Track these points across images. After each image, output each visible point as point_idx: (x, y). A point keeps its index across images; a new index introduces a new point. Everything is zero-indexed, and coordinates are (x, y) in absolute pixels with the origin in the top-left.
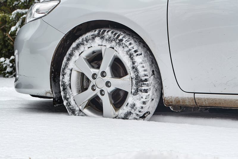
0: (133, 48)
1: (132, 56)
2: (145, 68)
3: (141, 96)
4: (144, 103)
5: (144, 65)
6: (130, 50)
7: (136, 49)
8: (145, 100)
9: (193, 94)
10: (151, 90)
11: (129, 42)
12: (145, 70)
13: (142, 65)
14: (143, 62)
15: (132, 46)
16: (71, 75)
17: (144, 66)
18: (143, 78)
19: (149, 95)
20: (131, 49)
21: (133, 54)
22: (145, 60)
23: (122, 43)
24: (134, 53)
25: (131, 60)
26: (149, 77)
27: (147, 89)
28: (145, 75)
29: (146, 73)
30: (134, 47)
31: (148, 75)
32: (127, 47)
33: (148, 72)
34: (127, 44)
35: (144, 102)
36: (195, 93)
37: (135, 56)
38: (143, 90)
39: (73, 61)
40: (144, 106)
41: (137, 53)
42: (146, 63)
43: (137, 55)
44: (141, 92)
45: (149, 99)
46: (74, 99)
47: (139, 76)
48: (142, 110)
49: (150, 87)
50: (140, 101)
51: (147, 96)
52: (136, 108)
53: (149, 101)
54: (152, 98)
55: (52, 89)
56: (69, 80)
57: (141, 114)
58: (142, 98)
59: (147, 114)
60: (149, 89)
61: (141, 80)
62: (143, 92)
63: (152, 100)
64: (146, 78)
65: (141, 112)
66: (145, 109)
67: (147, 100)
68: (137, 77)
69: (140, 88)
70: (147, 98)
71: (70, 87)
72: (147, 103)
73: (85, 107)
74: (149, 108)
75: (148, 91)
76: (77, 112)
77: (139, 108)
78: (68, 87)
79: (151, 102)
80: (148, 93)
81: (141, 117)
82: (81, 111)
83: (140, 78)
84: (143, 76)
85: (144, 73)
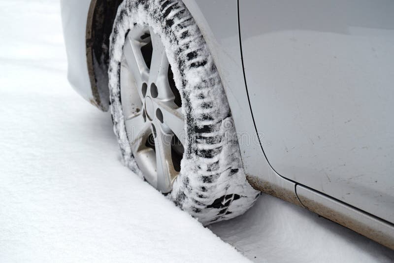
0: (188, 47)
1: (182, 67)
2: (206, 100)
3: (198, 163)
4: (206, 179)
5: (205, 91)
6: (181, 50)
7: (193, 50)
8: (208, 174)
9: (294, 184)
10: (223, 152)
11: (184, 30)
12: (206, 106)
13: (199, 92)
14: (203, 84)
15: (187, 40)
16: (119, 74)
17: (205, 94)
18: (201, 124)
19: (217, 162)
20: (182, 48)
21: (184, 61)
22: (210, 80)
23: (170, 30)
24: (186, 58)
25: (181, 76)
26: (216, 120)
27: (210, 151)
28: (205, 117)
29: (207, 111)
30: (191, 45)
31: (213, 116)
32: (176, 42)
33: (213, 110)
34: (179, 34)
35: (207, 177)
36: (297, 184)
37: (188, 68)
38: (201, 151)
39: (118, 46)
40: (206, 185)
41: (194, 61)
42: (213, 85)
43: (193, 65)
44: (197, 154)
45: (219, 172)
46: (124, 126)
47: (192, 118)
48: (205, 194)
49: (219, 145)
50: (195, 175)
51: (212, 165)
52: (191, 188)
53: (221, 175)
54: (230, 168)
55: (96, 96)
56: (118, 85)
57: (205, 202)
58: (200, 168)
59: (230, 199)
60: (215, 150)
61: (196, 127)
62: (201, 156)
63: (231, 171)
64: (207, 123)
65: (205, 198)
66: (212, 192)
67: (213, 173)
68: (190, 119)
69: (194, 145)
70: (211, 168)
71: (120, 100)
72: (215, 180)
73: (140, 149)
74: (227, 189)
75: (212, 154)
76: (127, 157)
77: (197, 189)
78: (117, 99)
79: (229, 177)
80: (215, 159)
81: (209, 207)
82: (134, 157)
83: (194, 123)
84: (200, 119)
85: (202, 113)
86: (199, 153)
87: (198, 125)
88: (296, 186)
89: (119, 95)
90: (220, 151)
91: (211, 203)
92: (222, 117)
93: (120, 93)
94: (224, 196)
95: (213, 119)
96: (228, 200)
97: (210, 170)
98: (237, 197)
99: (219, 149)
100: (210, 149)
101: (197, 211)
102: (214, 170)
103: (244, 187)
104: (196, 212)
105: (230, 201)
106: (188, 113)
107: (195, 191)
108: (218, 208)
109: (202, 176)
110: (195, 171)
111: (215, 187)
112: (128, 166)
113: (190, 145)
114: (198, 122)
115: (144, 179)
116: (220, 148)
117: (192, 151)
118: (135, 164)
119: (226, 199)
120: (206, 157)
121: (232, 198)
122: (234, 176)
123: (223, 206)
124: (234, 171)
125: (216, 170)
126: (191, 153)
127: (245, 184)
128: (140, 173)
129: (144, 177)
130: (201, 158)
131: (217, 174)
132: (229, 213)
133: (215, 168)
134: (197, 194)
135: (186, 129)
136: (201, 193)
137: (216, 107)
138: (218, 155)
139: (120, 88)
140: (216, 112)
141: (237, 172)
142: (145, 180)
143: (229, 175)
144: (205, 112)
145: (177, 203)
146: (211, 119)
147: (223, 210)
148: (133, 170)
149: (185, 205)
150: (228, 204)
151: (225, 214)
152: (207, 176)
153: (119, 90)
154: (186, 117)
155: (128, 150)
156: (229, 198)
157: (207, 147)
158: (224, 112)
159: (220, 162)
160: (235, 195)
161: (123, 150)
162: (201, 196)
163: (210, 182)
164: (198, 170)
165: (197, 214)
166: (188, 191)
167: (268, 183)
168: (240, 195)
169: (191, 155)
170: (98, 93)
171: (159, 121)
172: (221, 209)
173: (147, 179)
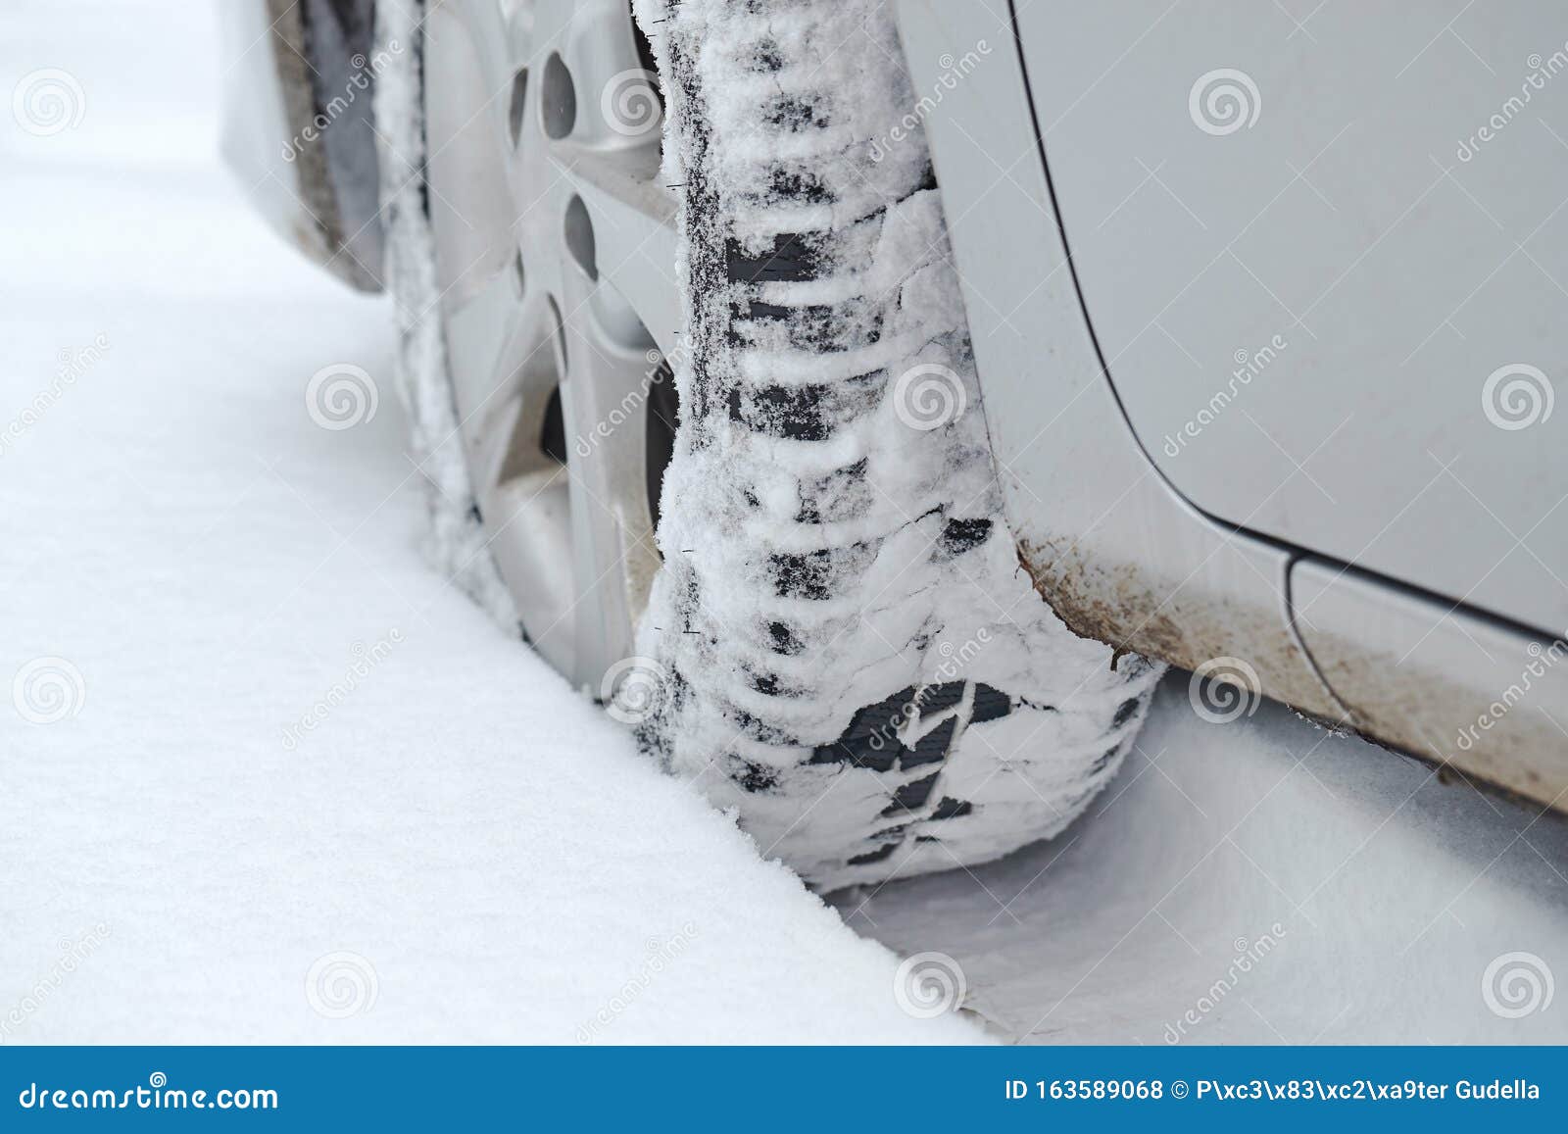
3: (744, 472)
4: (795, 573)
5: (786, 28)
8: (800, 541)
9: (1283, 557)
10: (891, 404)
12: (791, 114)
16: (421, 57)
18: (761, 227)
19: (857, 470)
26: (850, 206)
27: (814, 393)
28: (787, 187)
29: (795, 148)
31: (832, 176)
33: (831, 138)
35: (794, 562)
36: (1299, 553)
38: (759, 396)
40: (796, 610)
44: (735, 415)
45: (867, 529)
46: (439, 351)
47: (709, 191)
48: (788, 668)
49: (866, 359)
50: (730, 549)
51: (825, 482)
52: (709, 636)
53: (885, 551)
54: (939, 509)
55: (318, 204)
56: (414, 122)
57: (798, 721)
58: (754, 502)
59: (948, 714)
60: (845, 390)
61: (732, 243)
62: (761, 428)
63: (948, 534)
64: (798, 218)
65: (794, 694)
66: (831, 657)
67: (833, 535)
68: (702, 203)
69: (722, 364)
70: (823, 505)
71: (426, 207)
72: (846, 581)
73: (512, 471)
74: (923, 644)
75: (827, 418)
76: (450, 520)
77: (744, 636)
78: (410, 202)
79: (934, 571)
80: (840, 450)
81: (821, 755)
82: (480, 519)
83: (721, 219)
84: (754, 196)
85: (763, 154)
86: (747, 407)
87: (740, 234)
88: (1289, 569)
89: (418, 178)
90: (873, 398)
91: (831, 734)
92: (881, 189)
93: (423, 164)
94: (910, 691)
95: (831, 198)
96: (935, 721)
97: (815, 518)
98: (992, 705)
99: (870, 386)
100: (814, 381)
101: (756, 780)
102: (839, 519)
103: (1035, 638)
104: (751, 788)
105: (949, 726)
106: (690, 164)
107: (734, 647)
108: (882, 767)
109: (766, 555)
110: (731, 525)
111: (851, 624)
112: (451, 571)
113: (701, 365)
114: (741, 212)
115: (517, 631)
116: (877, 382)
117: (712, 397)
118: (484, 555)
119: (926, 712)
120: (791, 431)
121: (964, 710)
122: (967, 561)
123: (909, 760)
124: (967, 533)
125: (852, 515)
126: (705, 411)
127: (1040, 627)
128: (504, 604)
129: (521, 624)
130: (758, 440)
131: (863, 546)
132: (953, 809)
133: (843, 507)
134: (746, 668)
135: (681, 269)
136: (770, 663)
137: (850, 127)
138: (860, 423)
139: (424, 138)
140: (851, 153)
141: (981, 539)
142: (526, 638)
143: (934, 558)
144: (782, 155)
145: (648, 740)
146: (817, 193)
147: (915, 784)
148: (474, 593)
149: (683, 746)
150: (937, 746)
151: (927, 812)
152: (796, 553)
153: (419, 148)
154: (681, 195)
155: (454, 481)
156: (945, 706)
157: (796, 370)
158: (899, 157)
159: (878, 468)
160: (982, 689)
161: (431, 486)
162: (767, 685)
163: (817, 592)
164: (743, 517)
165: (757, 800)
166: (693, 652)
167: (1131, 571)
168: (1014, 693)
169: (708, 421)
170: (332, 189)
171: (582, 271)
172: (896, 778)
173: (532, 634)
